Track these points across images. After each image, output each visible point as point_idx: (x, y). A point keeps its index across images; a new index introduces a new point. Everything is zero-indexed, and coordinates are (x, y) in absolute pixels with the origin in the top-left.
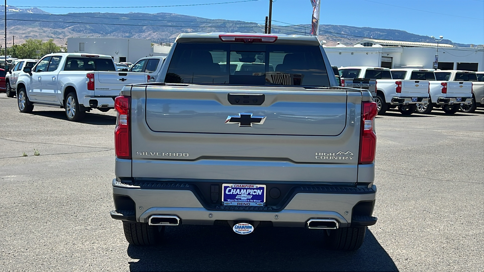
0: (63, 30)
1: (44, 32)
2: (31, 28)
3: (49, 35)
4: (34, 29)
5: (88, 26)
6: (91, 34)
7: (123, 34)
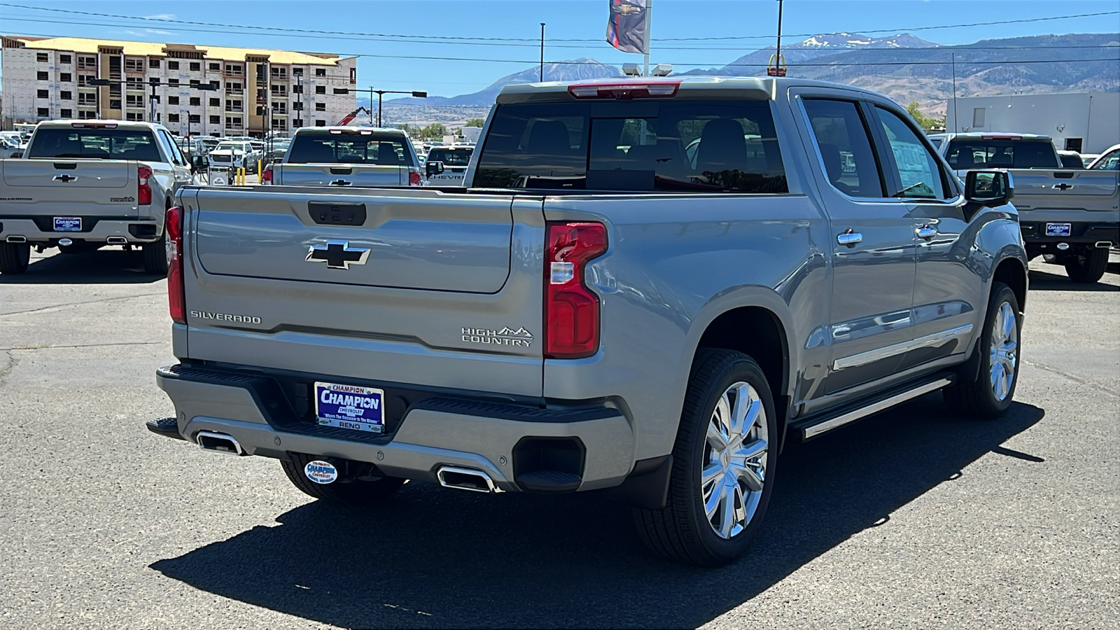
0: (965, 81)
1: (921, 87)
2: (893, 81)
3: (932, 94)
4: (901, 82)
5: (1022, 69)
6: (1029, 87)
7: (1108, 83)
